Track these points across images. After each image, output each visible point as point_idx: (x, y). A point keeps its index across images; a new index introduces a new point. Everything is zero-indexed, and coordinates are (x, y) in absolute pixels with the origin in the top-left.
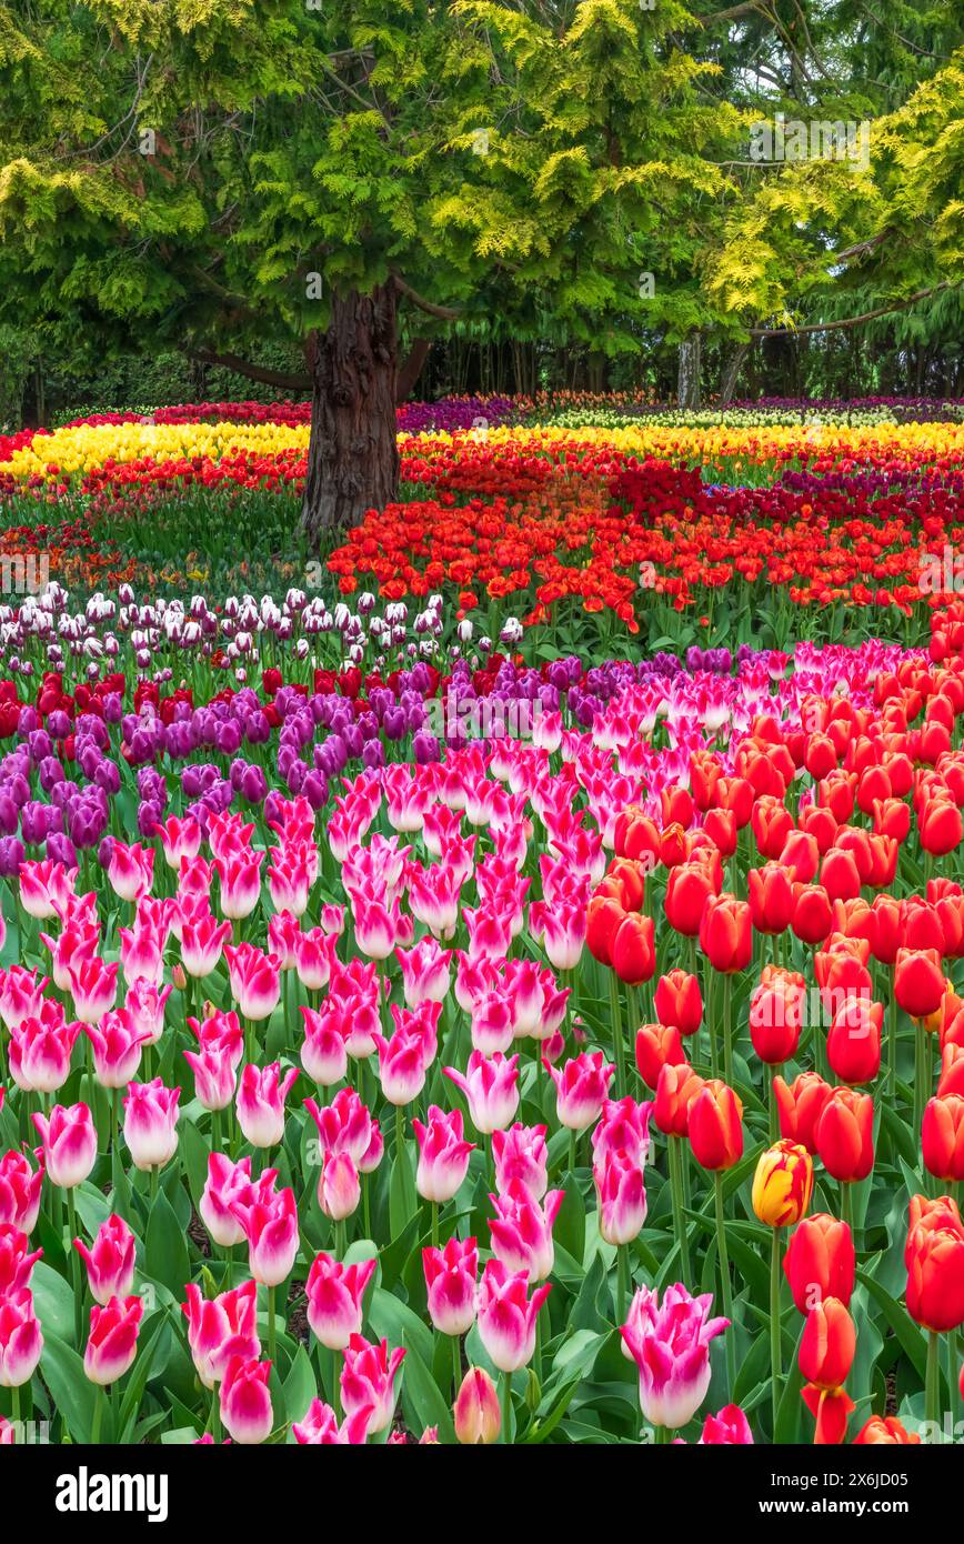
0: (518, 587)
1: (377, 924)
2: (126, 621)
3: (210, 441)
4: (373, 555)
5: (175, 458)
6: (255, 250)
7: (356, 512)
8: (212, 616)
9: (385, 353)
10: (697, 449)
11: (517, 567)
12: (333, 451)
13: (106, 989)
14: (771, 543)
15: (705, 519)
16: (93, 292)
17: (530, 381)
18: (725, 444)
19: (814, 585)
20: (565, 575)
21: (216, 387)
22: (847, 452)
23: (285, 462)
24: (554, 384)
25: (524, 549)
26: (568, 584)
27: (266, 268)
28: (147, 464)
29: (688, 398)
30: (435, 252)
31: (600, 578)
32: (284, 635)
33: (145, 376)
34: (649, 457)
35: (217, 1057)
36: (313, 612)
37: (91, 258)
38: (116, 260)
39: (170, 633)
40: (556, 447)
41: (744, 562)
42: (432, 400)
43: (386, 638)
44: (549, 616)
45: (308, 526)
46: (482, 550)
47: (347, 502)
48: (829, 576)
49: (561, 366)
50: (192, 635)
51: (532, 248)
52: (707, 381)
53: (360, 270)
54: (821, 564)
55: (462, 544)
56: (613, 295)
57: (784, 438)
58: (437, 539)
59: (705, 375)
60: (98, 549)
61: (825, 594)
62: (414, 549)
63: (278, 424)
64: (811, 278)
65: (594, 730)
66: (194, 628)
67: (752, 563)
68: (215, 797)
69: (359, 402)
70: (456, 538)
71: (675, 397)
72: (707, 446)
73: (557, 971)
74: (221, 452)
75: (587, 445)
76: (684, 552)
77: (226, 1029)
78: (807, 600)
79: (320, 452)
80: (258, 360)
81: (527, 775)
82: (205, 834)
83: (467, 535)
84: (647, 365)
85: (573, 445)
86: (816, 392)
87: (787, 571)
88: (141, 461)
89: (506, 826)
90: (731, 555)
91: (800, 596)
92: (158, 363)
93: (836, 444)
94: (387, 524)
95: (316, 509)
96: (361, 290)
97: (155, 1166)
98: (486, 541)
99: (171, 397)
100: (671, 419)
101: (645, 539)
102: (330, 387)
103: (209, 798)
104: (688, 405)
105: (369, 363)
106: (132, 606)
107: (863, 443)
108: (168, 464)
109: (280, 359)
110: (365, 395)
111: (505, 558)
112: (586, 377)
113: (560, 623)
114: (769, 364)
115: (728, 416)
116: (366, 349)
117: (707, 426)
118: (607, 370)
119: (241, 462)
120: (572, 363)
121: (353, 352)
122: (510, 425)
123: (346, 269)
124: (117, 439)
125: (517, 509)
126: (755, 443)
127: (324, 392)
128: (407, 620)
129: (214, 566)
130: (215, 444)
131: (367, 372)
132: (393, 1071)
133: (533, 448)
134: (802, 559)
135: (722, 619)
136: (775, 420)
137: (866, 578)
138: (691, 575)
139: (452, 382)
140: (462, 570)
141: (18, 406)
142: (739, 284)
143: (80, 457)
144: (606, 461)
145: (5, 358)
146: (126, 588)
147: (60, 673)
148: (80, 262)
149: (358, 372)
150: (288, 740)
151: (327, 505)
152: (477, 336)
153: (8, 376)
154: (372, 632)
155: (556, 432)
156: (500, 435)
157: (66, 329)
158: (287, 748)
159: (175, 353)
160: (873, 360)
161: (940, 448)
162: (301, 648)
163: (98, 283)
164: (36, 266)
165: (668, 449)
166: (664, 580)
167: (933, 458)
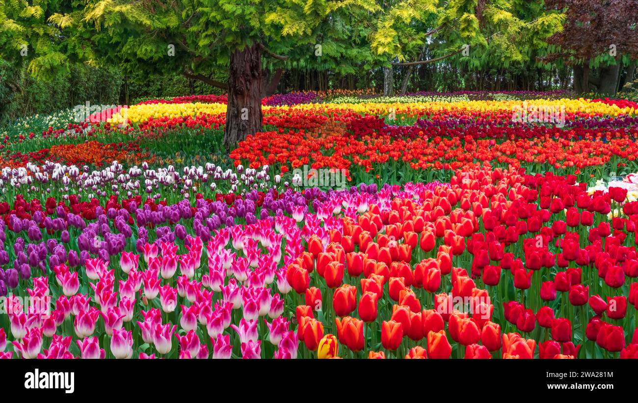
0: (305, 164)
1: (217, 279)
2: (145, 176)
3: (192, 110)
4: (248, 152)
5: (177, 116)
6: (198, 34)
7: (244, 136)
9: (256, 74)
10: (386, 112)
11: (305, 156)
12: (236, 112)
13: (112, 302)
14: (405, 146)
15: (381, 137)
16: (135, 51)
17: (324, 86)
18: (398, 109)
19: (421, 162)
20: (323, 159)
21: (198, 89)
22: (445, 112)
23: (221, 118)
24: (335, 87)
25: (308, 149)
26: (324, 162)
27: (202, 40)
28: (166, 119)
29: (388, 92)
30: (267, 34)
31: (337, 160)
32: (205, 181)
33: (169, 85)
34: (367, 114)
35: (150, 323)
37: (135, 37)
38: (144, 38)
39: (160, 180)
40: (330, 111)
41: (393, 153)
42: (284, 93)
45: (226, 142)
46: (292, 150)
47: (242, 132)
48: (426, 158)
49: (337, 80)
50: (169, 181)
51: (304, 32)
52: (396, 85)
53: (239, 41)
54: (425, 154)
55: (283, 147)
57: (421, 106)
58: (274, 146)
59: (395, 83)
61: (424, 165)
62: (264, 150)
63: (221, 103)
64: (414, 42)
66: (169, 178)
67: (397, 153)
68: (166, 237)
69: (246, 92)
70: (281, 145)
71: (383, 92)
72: (391, 110)
74: (196, 114)
75: (342, 110)
76: (371, 149)
77: (155, 314)
78: (417, 168)
79: (231, 112)
80: (215, 78)
81: (286, 228)
82: (160, 250)
83: (286, 144)
84: (372, 79)
85: (336, 110)
86: (439, 89)
87: (410, 157)
88: (164, 118)
89: (273, 246)
90: (389, 151)
91: (414, 166)
92: (175, 80)
93: (441, 109)
94: (255, 140)
95: (230, 135)
96: (240, 49)
98: (293, 146)
99: (180, 93)
100: (380, 100)
101: (356, 145)
102: (235, 87)
103: (164, 238)
104: (388, 95)
105: (250, 78)
106: (147, 171)
107: (452, 109)
108: (174, 119)
109: (224, 78)
110: (248, 90)
111: (300, 152)
112: (347, 84)
114: (421, 78)
115: (402, 99)
116: (249, 72)
117: (392, 102)
118: (356, 81)
119: (204, 118)
120: (342, 78)
121: (243, 73)
122: (314, 103)
123: (233, 40)
124: (154, 109)
125: (308, 134)
126: (410, 108)
127: (232, 89)
129: (187, 158)
130: (194, 111)
131: (249, 81)
132: (212, 326)
133: (321, 111)
134: (415, 152)
135: (384, 175)
136: (421, 100)
137: (441, 159)
138: (372, 158)
139: (294, 86)
140: (282, 157)
141: (118, 97)
142: (383, 45)
143: (139, 117)
144: (350, 116)
145: (113, 78)
146: (145, 163)
147: (117, 196)
148: (131, 39)
149: (246, 81)
150: (198, 217)
151: (234, 133)
152: (302, 68)
153: (113, 85)
154: (242, 180)
155: (332, 106)
156: (308, 107)
157: (131, 66)
158: (197, 220)
159: (181, 76)
160: (463, 76)
161: (483, 110)
162: (213, 186)
163: (137, 47)
164: (114, 41)
165: (376, 111)
166: (362, 160)
167: (480, 114)
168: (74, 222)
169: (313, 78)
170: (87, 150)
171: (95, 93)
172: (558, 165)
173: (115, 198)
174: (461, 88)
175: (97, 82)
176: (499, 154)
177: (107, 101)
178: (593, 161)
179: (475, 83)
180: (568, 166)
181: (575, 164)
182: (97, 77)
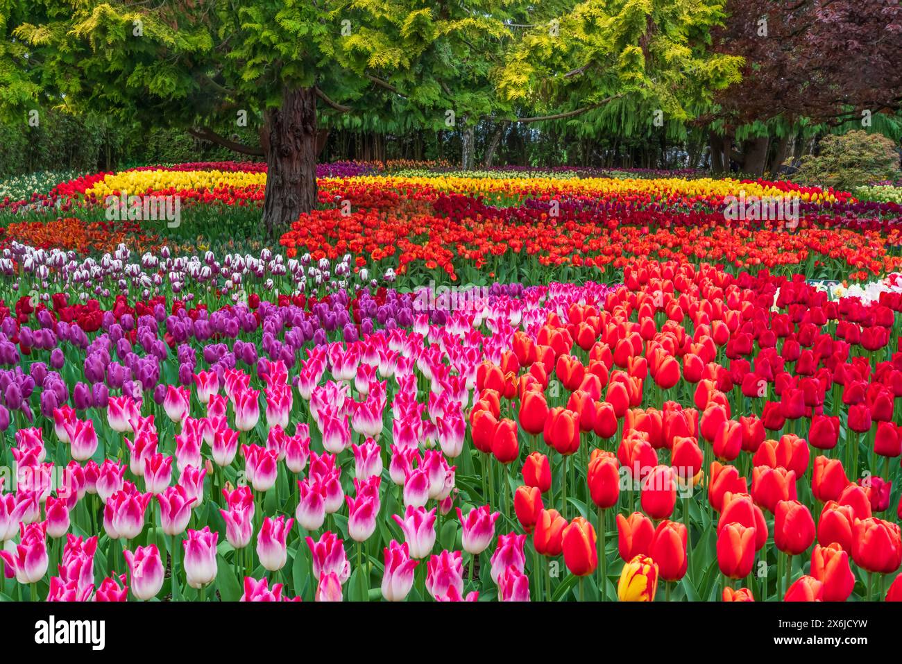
0: (389, 255)
1: (335, 431)
2: (165, 269)
3: (207, 180)
4: (305, 237)
5: (187, 188)
6: (241, 63)
7: (293, 215)
8: (217, 264)
9: (310, 128)
10: (477, 189)
11: (388, 244)
12: (280, 182)
13: (165, 473)
14: (526, 232)
15: (488, 220)
16: (146, 84)
18: (492, 187)
19: (551, 255)
20: (414, 249)
22: (557, 191)
23: (250, 191)
25: (392, 234)
26: (417, 253)
27: (247, 72)
28: (171, 191)
29: (468, 165)
30: (345, 65)
31: (434, 250)
32: (260, 275)
33: (169, 147)
34: (451, 192)
35: (241, 513)
36: (276, 263)
37: (145, 65)
38: (160, 66)
39: (193, 273)
40: (401, 186)
41: (513, 242)
42: (330, 163)
43: (319, 278)
44: (406, 271)
45: (266, 222)
46: (368, 235)
47: (289, 210)
48: (559, 250)
49: (400, 146)
50: (206, 274)
51: (400, 63)
52: (477, 156)
53: (302, 75)
54: (555, 244)
55: (356, 231)
56: (438, 98)
57: (522, 184)
58: (342, 228)
59: (476, 154)
60: (144, 234)
61: (558, 260)
62: (329, 234)
65: (447, 326)
66: (207, 270)
67: (517, 242)
68: (227, 362)
69: (295, 155)
70: (352, 228)
71: (461, 164)
72: (482, 187)
73: (448, 458)
74: (213, 186)
75: (417, 185)
76: (480, 237)
77: (244, 495)
78: (548, 263)
79: (273, 183)
81: (414, 348)
82: (222, 381)
83: (359, 226)
85: (410, 186)
86: (534, 163)
87: (537, 248)
88: (168, 189)
89: (405, 375)
90: (506, 239)
91: (544, 261)
92: (176, 140)
93: (551, 187)
94: (312, 221)
95: (271, 214)
96: (302, 86)
97: (203, 585)
98: (370, 230)
99: (184, 159)
100: (460, 175)
101: (457, 230)
102: (279, 146)
103: (223, 362)
104: (468, 168)
105: (301, 133)
106: (168, 259)
107: (565, 187)
108: (185, 191)
110: (299, 151)
111: (382, 239)
112: (413, 153)
113: (412, 275)
114: (510, 148)
115: (490, 174)
116: (300, 126)
117: (480, 178)
118: (425, 149)
119: (225, 191)
120: (406, 145)
121: (292, 127)
122: (374, 175)
123: (294, 73)
124: (154, 178)
125: (384, 215)
126: (507, 185)
127: (276, 149)
128: (330, 268)
129: (213, 243)
130: (210, 181)
131: (300, 138)
132: (356, 519)
133: (388, 186)
134: (545, 241)
135: (502, 274)
136: (516, 175)
137: (579, 251)
138: (485, 249)
139: (341, 154)
140: (357, 244)
141: (95, 162)
142: (515, 85)
143: (132, 187)
144: (429, 193)
145: (89, 134)
146: (165, 249)
147: (125, 296)
148: (139, 67)
149: (295, 138)
150: (269, 330)
151: (277, 212)
152: (356, 128)
153: (89, 145)
154: (310, 275)
155: (399, 179)
156: (369, 180)
157: (127, 113)
158: (269, 334)
159: (185, 135)
160: (564, 147)
161: (605, 190)
162: (269, 284)
163: (149, 79)
164: (112, 68)
165: (462, 188)
166: (469, 252)
167: (602, 195)
168: (69, 336)
169: (366, 145)
170: (64, 230)
171: (63, 154)
172: (740, 262)
173: (124, 298)
174: (562, 164)
175: (66, 140)
176: (659, 246)
177: (81, 165)
178: (785, 258)
179: (580, 157)
180: (753, 264)
181: (762, 261)
182: (67, 133)
